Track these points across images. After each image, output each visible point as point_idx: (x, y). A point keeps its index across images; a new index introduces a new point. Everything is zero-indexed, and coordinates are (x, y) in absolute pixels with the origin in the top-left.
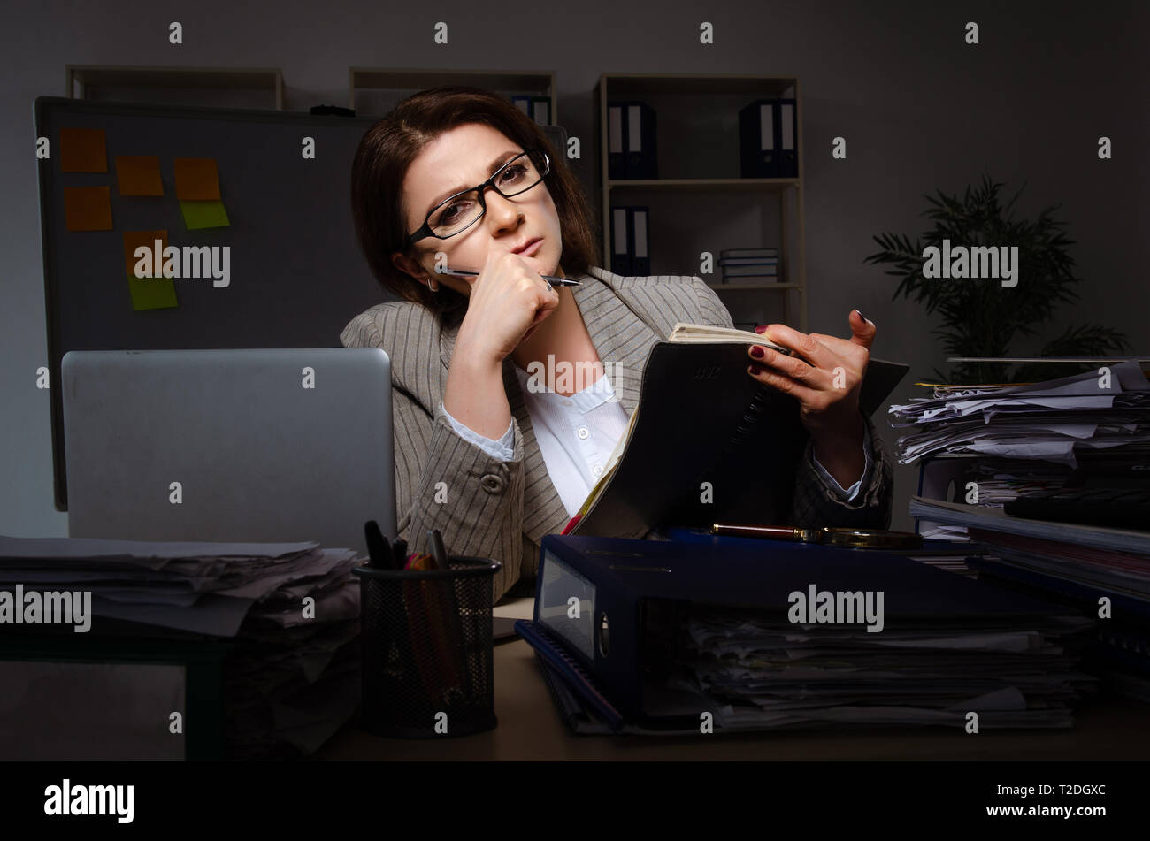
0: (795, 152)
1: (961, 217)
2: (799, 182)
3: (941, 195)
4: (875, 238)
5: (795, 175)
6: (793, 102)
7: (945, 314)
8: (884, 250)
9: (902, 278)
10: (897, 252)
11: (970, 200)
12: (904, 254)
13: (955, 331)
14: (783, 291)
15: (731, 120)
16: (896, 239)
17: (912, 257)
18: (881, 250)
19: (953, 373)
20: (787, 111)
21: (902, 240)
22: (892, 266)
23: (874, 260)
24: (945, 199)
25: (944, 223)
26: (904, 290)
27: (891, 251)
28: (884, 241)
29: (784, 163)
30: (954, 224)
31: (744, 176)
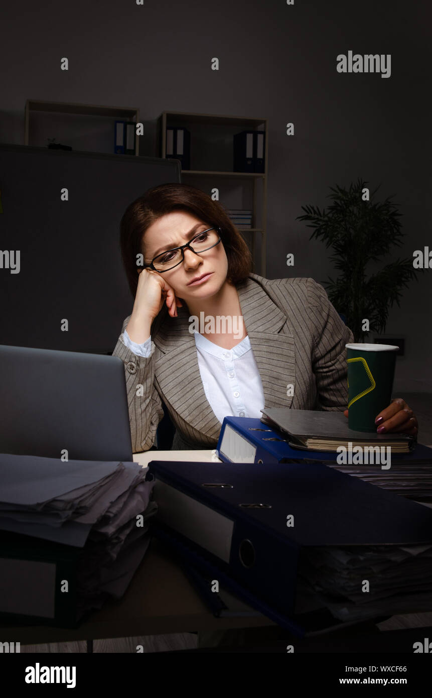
0: (263, 159)
1: (347, 199)
2: (265, 175)
3: (338, 187)
4: (303, 208)
5: (263, 172)
6: (264, 133)
7: (335, 248)
8: (306, 214)
9: (315, 229)
10: (313, 215)
11: (352, 191)
12: (316, 216)
13: (340, 258)
14: (252, 233)
15: (229, 140)
16: (313, 208)
17: (320, 218)
18: (305, 214)
19: (338, 280)
20: (260, 137)
21: (315, 209)
22: (309, 222)
23: (301, 219)
24: (341, 190)
25: (338, 201)
26: (316, 235)
27: (310, 214)
28: (308, 210)
29: (258, 166)
30: (343, 202)
31: (235, 171)
